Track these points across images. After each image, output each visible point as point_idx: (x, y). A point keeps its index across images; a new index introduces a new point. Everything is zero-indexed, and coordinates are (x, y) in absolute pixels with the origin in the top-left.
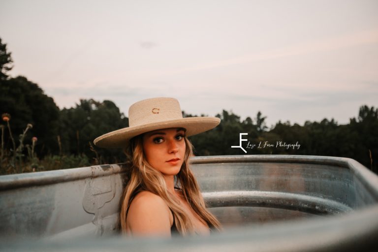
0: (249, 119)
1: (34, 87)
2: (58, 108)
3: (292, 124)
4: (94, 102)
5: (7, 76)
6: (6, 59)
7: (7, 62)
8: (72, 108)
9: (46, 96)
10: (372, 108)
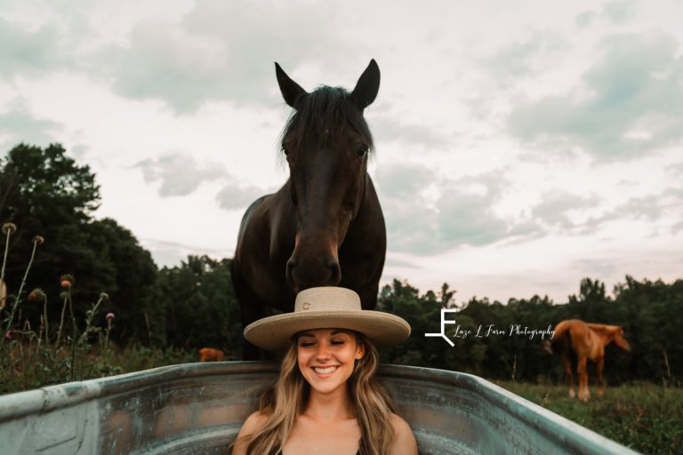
0: (430, 293)
1: (125, 235)
2: (156, 266)
3: (491, 302)
4: (209, 261)
5: (88, 218)
6: (92, 194)
7: (92, 198)
8: (176, 268)
9: (141, 248)
10: (597, 282)
